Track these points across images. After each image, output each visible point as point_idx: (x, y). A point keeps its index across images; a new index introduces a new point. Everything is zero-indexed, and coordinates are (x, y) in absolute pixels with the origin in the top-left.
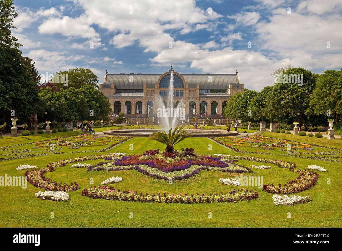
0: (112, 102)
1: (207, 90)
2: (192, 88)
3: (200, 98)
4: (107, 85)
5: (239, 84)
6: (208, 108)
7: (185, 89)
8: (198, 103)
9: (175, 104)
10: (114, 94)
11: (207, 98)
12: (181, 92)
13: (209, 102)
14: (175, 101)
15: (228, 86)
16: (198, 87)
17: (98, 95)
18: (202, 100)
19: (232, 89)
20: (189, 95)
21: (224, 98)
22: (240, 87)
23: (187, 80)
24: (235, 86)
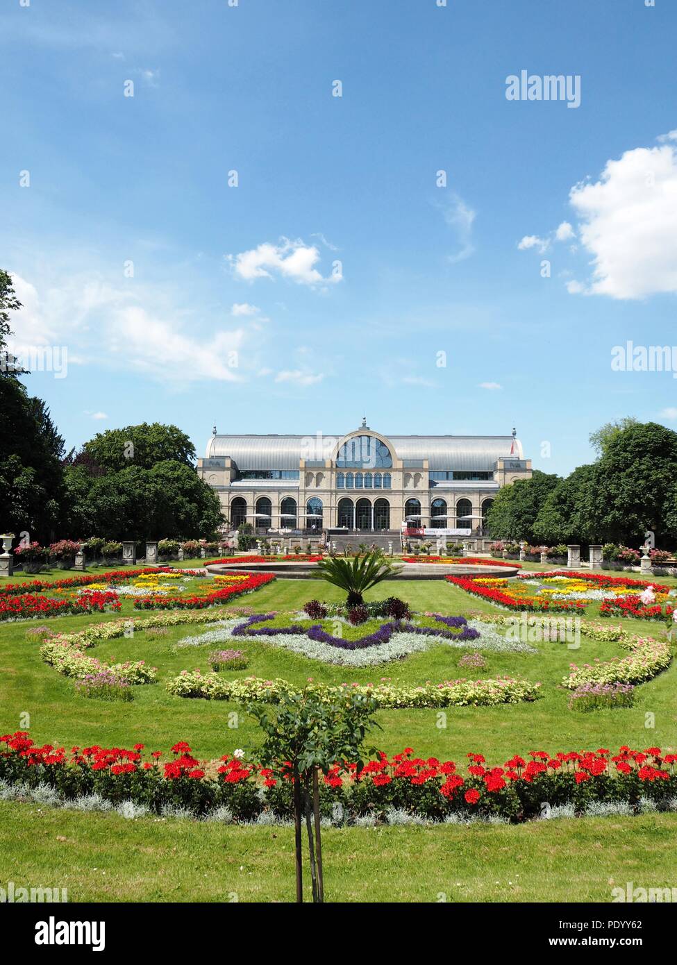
0: (225, 500)
1: (447, 472)
2: (412, 469)
3: (429, 492)
4: (215, 461)
5: (519, 460)
6: (451, 516)
7: (397, 470)
8: (425, 502)
9: (373, 506)
10: (232, 481)
11: (447, 491)
12: (388, 478)
13: (451, 501)
14: (373, 499)
15: (495, 464)
16: (426, 465)
17: (193, 483)
18: (435, 496)
19: (505, 471)
20: (405, 485)
21: (487, 491)
22: (522, 466)
23: (401, 451)
24: (511, 464)
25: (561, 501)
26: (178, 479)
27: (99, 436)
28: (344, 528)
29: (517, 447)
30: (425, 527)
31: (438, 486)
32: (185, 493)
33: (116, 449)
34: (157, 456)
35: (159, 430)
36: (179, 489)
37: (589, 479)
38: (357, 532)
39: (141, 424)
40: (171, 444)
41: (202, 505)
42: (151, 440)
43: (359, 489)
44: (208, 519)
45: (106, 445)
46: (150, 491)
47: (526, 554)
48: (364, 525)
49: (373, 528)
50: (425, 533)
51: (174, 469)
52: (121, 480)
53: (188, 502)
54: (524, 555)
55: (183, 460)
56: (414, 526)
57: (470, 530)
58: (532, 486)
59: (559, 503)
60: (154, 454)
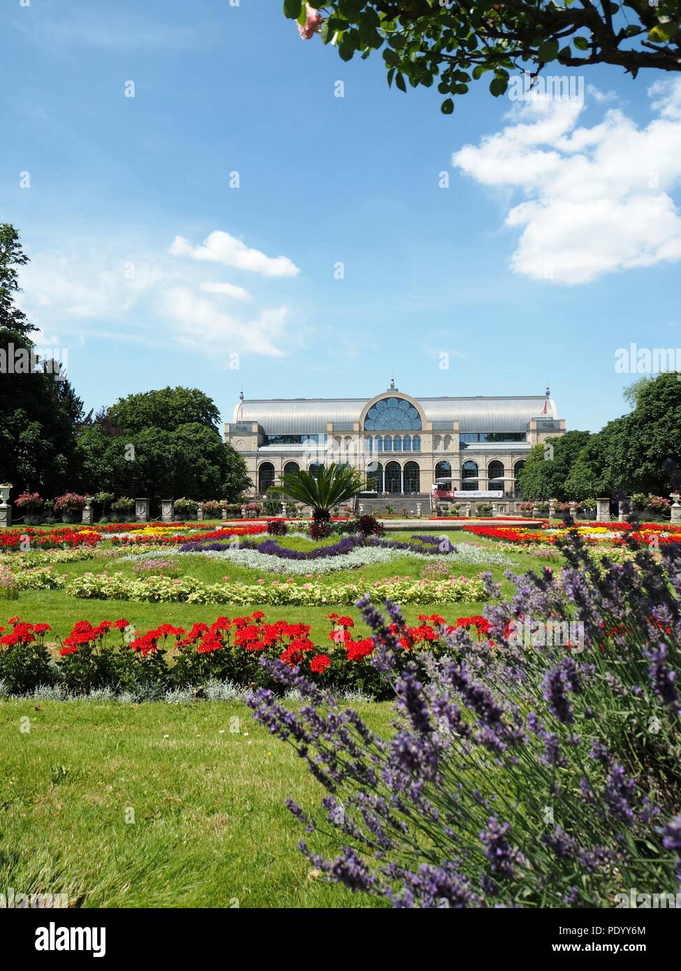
0: (252, 466)
1: (479, 434)
2: (441, 431)
3: (460, 454)
4: (241, 426)
5: (552, 420)
6: (482, 477)
7: (426, 432)
8: (455, 465)
9: (402, 469)
10: (259, 446)
11: (478, 453)
12: (417, 441)
13: (483, 463)
14: (402, 462)
15: (528, 425)
16: (456, 426)
17: (216, 445)
18: (466, 458)
19: (538, 431)
20: (435, 447)
21: (519, 452)
22: (556, 427)
23: (431, 413)
24: (544, 425)
25: (592, 456)
26: (200, 441)
27: (122, 401)
28: (372, 492)
29: (551, 408)
30: (455, 490)
31: (469, 448)
32: (209, 455)
33: (138, 413)
34: (180, 419)
35: (183, 393)
36: (201, 451)
37: (620, 431)
38: (386, 496)
39: (165, 388)
40: (194, 408)
41: (225, 468)
42: (173, 403)
43: (387, 452)
44: (231, 482)
45: (128, 409)
46: (170, 452)
47: (556, 511)
48: (393, 489)
49: (402, 491)
50: (456, 496)
51: (196, 431)
52: (140, 441)
53: (210, 464)
54: (554, 512)
55: (208, 423)
56: (445, 488)
57: (501, 492)
58: (563, 443)
59: (591, 459)
60: (177, 417)
